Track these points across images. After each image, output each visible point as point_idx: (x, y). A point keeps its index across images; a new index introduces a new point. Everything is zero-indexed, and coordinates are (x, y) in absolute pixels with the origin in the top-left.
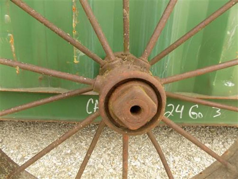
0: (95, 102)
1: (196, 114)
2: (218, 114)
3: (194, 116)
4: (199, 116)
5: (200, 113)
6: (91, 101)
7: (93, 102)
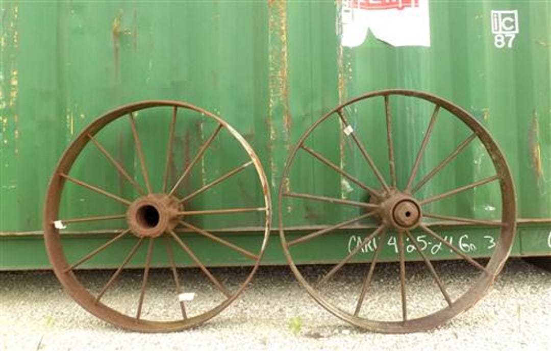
0: (357, 239)
1: (468, 246)
2: (492, 244)
3: (466, 248)
4: (471, 248)
5: (471, 245)
6: (353, 239)
7: (355, 239)
